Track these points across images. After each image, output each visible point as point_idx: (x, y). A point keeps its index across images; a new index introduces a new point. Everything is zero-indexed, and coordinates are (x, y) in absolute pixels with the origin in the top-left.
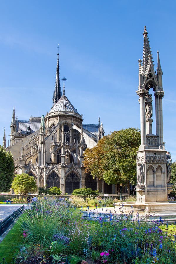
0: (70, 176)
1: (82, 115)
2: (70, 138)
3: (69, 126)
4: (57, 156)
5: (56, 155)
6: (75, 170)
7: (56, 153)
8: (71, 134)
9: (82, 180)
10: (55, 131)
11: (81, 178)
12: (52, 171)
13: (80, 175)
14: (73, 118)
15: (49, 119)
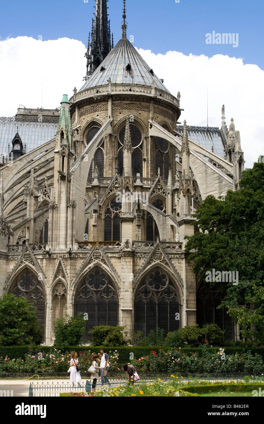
0: (150, 284)
1: (179, 95)
2: (144, 165)
3: (140, 129)
4: (105, 219)
5: (103, 217)
6: (166, 264)
7: (103, 212)
8: (147, 153)
9: (187, 296)
10: (99, 143)
11: (185, 291)
12: (91, 265)
13: (181, 280)
14: (152, 106)
15: (79, 108)
